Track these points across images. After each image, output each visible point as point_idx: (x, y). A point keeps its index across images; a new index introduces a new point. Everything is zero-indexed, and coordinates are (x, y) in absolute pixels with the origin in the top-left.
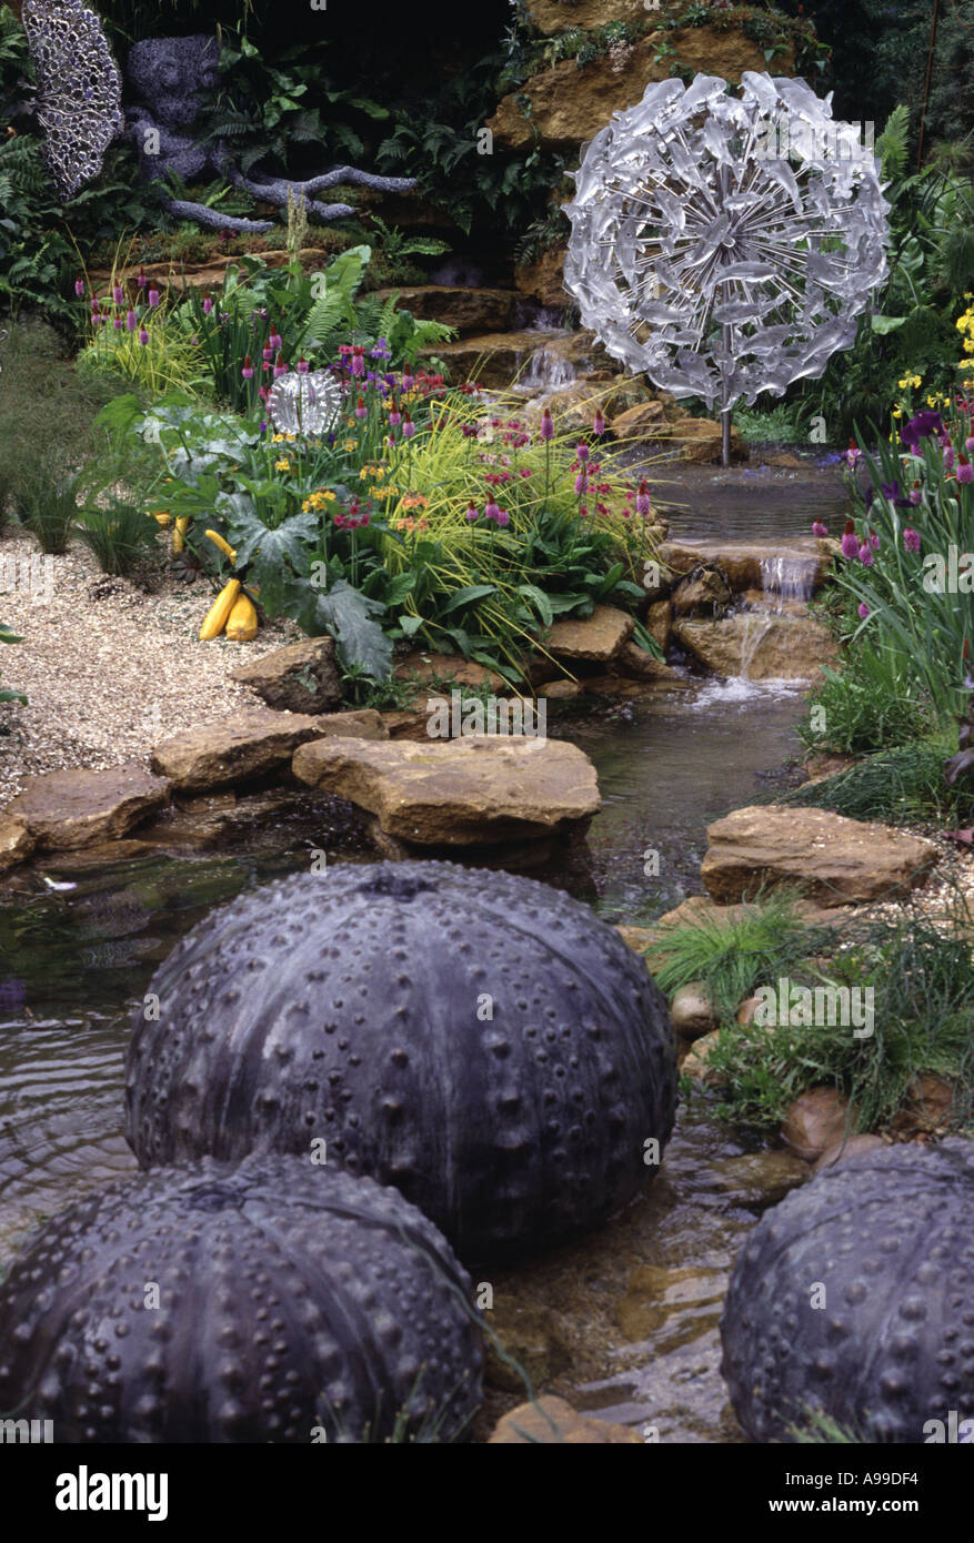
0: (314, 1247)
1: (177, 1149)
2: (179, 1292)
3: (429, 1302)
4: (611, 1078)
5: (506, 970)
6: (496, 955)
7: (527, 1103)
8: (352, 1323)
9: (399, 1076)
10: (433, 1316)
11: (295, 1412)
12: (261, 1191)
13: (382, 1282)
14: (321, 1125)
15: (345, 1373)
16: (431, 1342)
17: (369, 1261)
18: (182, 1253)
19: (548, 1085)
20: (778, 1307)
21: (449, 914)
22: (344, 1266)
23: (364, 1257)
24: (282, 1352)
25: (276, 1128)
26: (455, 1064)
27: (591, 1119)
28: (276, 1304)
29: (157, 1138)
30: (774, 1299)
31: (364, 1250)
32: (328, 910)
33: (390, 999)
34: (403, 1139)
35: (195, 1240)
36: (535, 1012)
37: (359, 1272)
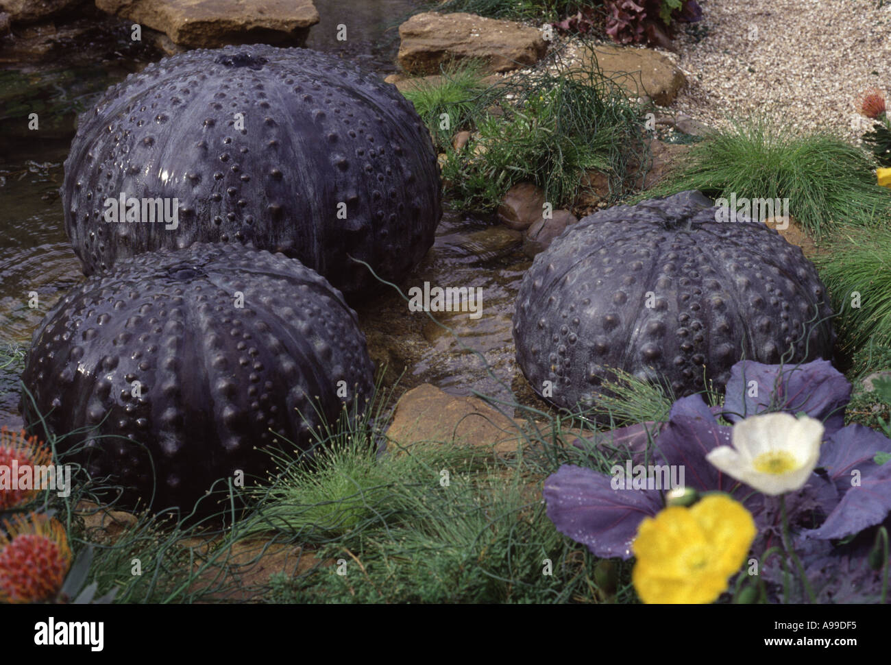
0: (264, 299)
1: (119, 250)
2: (180, 336)
3: (343, 329)
4: (411, 181)
5: (337, 112)
6: (329, 102)
7: (362, 200)
8: (300, 347)
9: (277, 187)
10: (347, 338)
11: (273, 408)
12: (216, 266)
13: (313, 318)
14: (227, 223)
15: (301, 380)
16: (349, 355)
17: (302, 305)
18: (174, 310)
19: (375, 188)
20: (564, 313)
21: (290, 77)
22: (287, 310)
23: (297, 303)
24: (258, 369)
25: (194, 229)
26: (314, 177)
27: (401, 208)
28: (250, 338)
29: (101, 245)
30: (561, 307)
31: (297, 298)
32: (204, 78)
33: (264, 135)
34: (284, 230)
35: (181, 302)
36: (361, 138)
37: (298, 314)
